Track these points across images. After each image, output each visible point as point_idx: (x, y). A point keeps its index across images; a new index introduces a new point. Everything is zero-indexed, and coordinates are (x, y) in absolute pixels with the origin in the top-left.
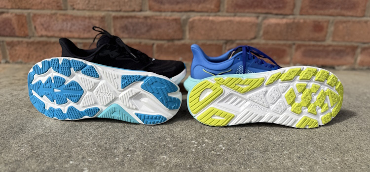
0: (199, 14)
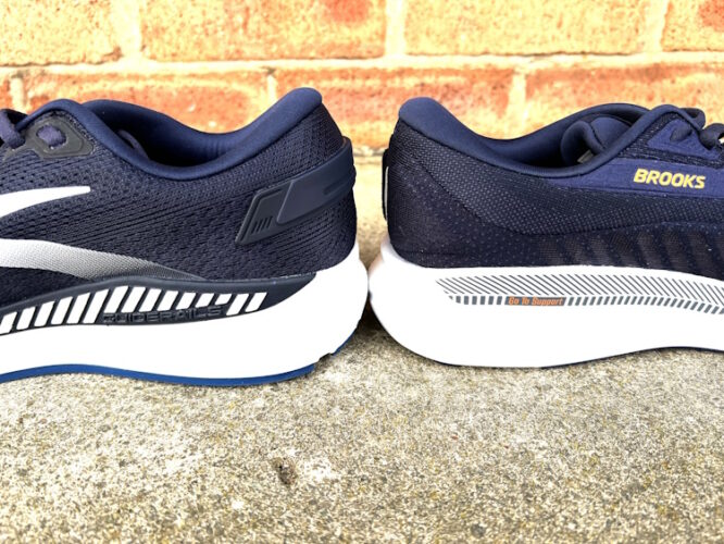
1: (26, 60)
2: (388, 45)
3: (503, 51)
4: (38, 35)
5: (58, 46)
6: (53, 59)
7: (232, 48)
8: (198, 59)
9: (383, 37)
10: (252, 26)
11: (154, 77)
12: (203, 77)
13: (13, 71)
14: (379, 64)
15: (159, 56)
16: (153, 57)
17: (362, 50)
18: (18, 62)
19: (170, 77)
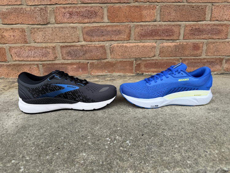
0: (117, 42)
1: (138, 57)
2: (202, 54)
3: (222, 55)
4: (142, 53)
5: (145, 55)
6: (143, 57)
7: (175, 55)
8: (169, 57)
9: (202, 53)
10: (179, 51)
11: (160, 60)
12: (169, 60)
13: (135, 59)
14: (200, 57)
15: (162, 56)
16: (160, 57)
17: (198, 55)
18: (137, 57)
19: (163, 60)
